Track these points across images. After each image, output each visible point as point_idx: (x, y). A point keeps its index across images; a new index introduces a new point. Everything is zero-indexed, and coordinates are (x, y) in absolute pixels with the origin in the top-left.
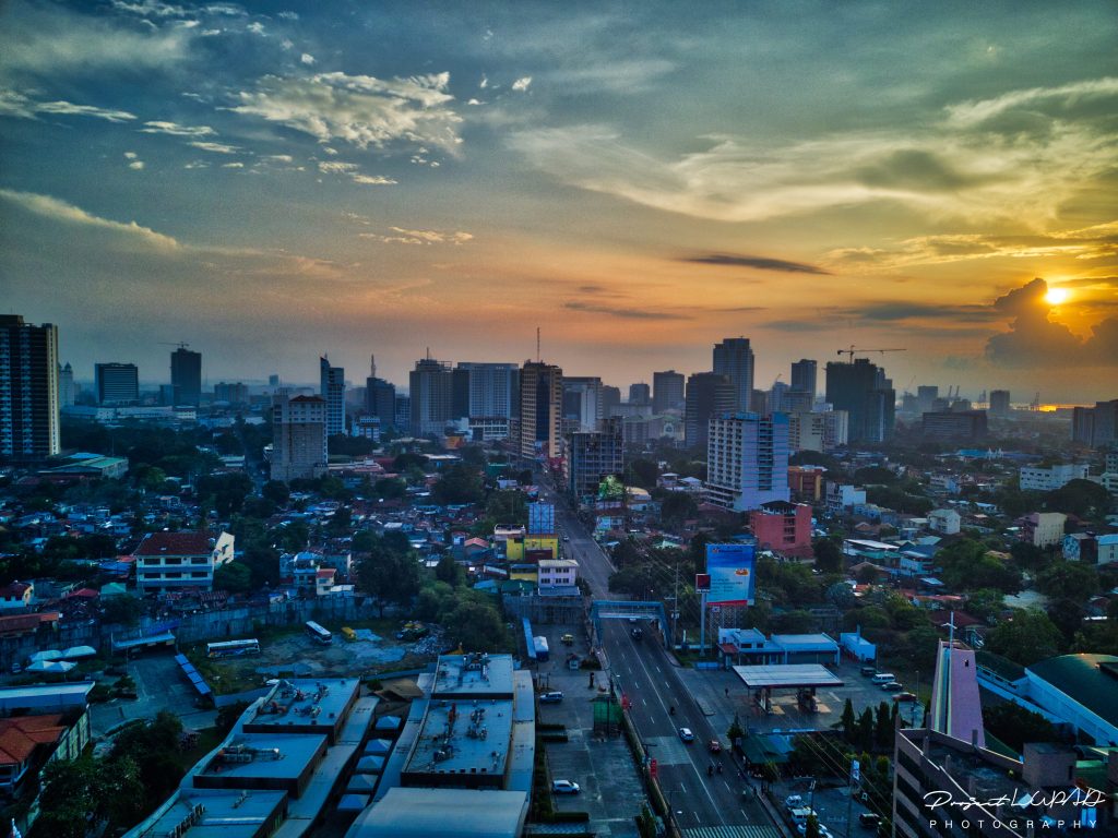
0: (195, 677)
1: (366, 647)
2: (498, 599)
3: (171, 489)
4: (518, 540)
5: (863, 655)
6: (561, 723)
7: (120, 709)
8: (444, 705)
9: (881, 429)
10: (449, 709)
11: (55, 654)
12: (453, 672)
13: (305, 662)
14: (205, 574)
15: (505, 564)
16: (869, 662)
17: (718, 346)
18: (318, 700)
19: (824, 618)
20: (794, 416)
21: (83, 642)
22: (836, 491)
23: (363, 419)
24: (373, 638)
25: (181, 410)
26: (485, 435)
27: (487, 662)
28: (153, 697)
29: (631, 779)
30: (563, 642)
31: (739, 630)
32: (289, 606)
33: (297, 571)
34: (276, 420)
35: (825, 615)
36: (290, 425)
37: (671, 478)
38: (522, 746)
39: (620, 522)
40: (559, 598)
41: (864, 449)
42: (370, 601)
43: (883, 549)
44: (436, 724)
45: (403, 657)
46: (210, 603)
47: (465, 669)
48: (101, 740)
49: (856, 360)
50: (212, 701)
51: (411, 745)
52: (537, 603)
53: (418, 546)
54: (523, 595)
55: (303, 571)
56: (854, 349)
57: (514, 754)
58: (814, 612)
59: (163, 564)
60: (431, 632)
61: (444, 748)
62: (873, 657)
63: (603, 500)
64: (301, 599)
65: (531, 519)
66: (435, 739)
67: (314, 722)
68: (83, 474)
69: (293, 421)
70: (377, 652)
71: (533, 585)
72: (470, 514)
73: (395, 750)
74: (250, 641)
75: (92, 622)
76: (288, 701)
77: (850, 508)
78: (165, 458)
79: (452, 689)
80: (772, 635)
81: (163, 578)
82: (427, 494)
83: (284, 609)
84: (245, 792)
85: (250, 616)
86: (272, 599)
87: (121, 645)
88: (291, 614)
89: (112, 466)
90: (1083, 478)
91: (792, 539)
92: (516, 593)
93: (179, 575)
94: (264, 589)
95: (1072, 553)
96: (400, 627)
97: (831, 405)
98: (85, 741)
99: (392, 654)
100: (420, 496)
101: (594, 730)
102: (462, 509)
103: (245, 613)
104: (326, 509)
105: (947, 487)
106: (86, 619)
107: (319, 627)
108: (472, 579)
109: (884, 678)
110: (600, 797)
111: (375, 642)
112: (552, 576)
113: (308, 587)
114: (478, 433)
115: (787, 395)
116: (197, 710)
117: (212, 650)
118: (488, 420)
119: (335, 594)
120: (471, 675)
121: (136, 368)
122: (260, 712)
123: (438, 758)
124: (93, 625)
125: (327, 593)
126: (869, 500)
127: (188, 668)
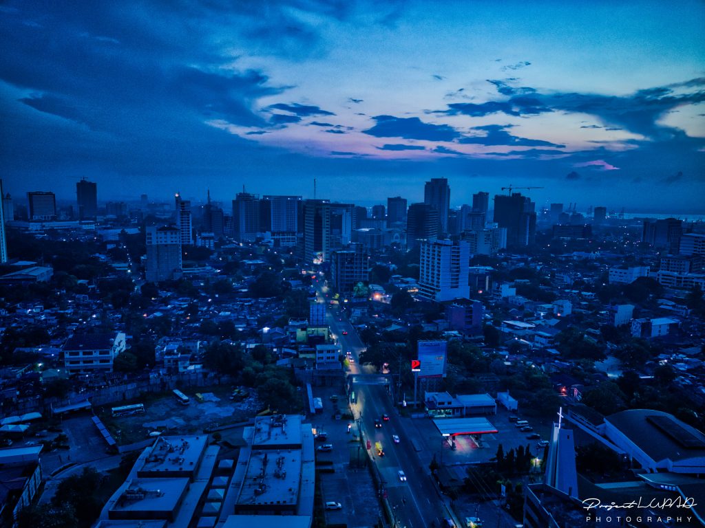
0: (105, 433)
1: (211, 407)
2: (291, 372)
3: (82, 289)
4: (304, 329)
5: (510, 407)
6: (331, 460)
7: (60, 457)
8: (260, 453)
9: (527, 236)
10: (263, 457)
11: (16, 419)
12: (265, 428)
13: (173, 418)
14: (108, 361)
15: (296, 346)
16: (514, 411)
17: (428, 183)
18: (183, 452)
19: (487, 382)
20: (473, 232)
21: (33, 409)
22: (498, 288)
23: (204, 235)
24: (215, 399)
25: (85, 224)
26: (281, 243)
27: (285, 421)
28: (80, 447)
29: (372, 498)
30: (331, 400)
31: (437, 393)
32: (161, 380)
33: (166, 357)
34: (148, 242)
35: (489, 380)
36: (158, 246)
37: (398, 278)
38: (307, 481)
39: (366, 311)
40: (329, 371)
41: (516, 253)
42: (212, 374)
43: (525, 328)
44: (255, 467)
45: (234, 413)
46: (112, 381)
47: (272, 426)
48: (49, 479)
49: (513, 194)
50: (117, 449)
51: (240, 482)
52: (315, 374)
53: (241, 330)
54: (306, 369)
55: (169, 357)
56: (511, 187)
57: (302, 486)
58: (482, 379)
59: (81, 355)
60: (251, 394)
61: (261, 486)
62: (516, 408)
63: (356, 297)
64: (169, 375)
65: (311, 314)
66: (255, 479)
67: (181, 469)
68: (24, 279)
69: (159, 243)
70: (217, 410)
71: (313, 362)
72: (273, 305)
73: (231, 485)
74: (138, 405)
75: (38, 397)
76: (164, 452)
77: (506, 299)
78: (77, 267)
79: (264, 441)
80: (457, 396)
81: (81, 364)
82: (246, 290)
83: (159, 382)
84: (141, 522)
85: (138, 388)
86: (151, 376)
87: (57, 411)
88: (164, 384)
89: (42, 273)
90: (646, 275)
91: (471, 322)
92: (303, 368)
93: (91, 362)
94: (146, 368)
95: (636, 331)
96: (231, 392)
97: (497, 224)
98: (39, 482)
99: (227, 411)
100: (241, 292)
101: (350, 464)
102: (268, 300)
103: (135, 385)
104: (182, 303)
105: (565, 281)
106: (34, 395)
107: (181, 394)
108: (276, 358)
109: (522, 424)
110: (353, 512)
111: (216, 402)
112: (325, 355)
113: (173, 367)
114: (277, 242)
115: (470, 215)
116: (108, 455)
117: (115, 412)
118: (283, 233)
119: (191, 371)
120: (276, 431)
121: (54, 195)
122: (147, 461)
123: (257, 493)
124: (39, 399)
125: (185, 370)
126: (518, 293)
127: (100, 426)
